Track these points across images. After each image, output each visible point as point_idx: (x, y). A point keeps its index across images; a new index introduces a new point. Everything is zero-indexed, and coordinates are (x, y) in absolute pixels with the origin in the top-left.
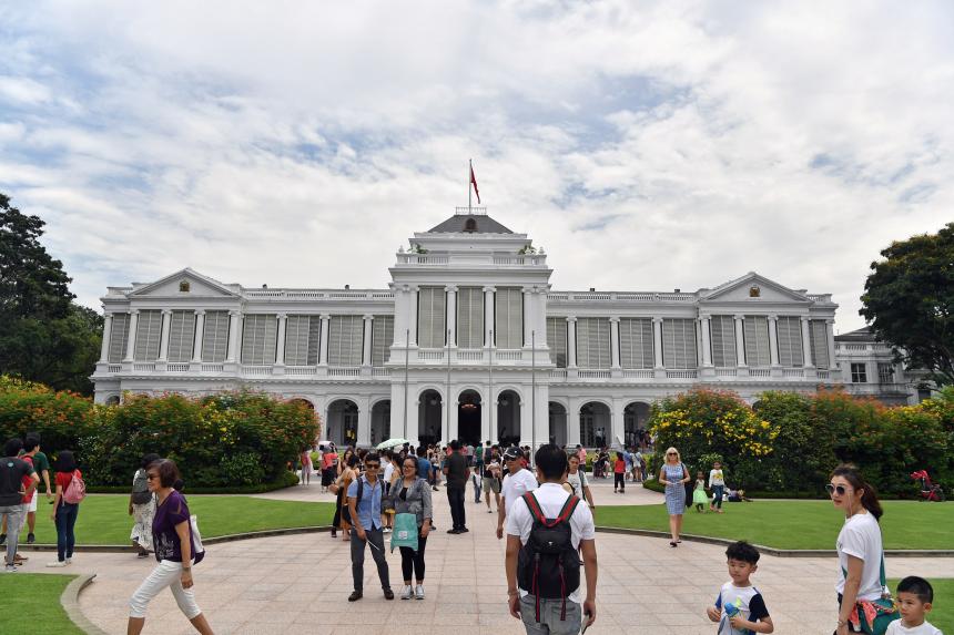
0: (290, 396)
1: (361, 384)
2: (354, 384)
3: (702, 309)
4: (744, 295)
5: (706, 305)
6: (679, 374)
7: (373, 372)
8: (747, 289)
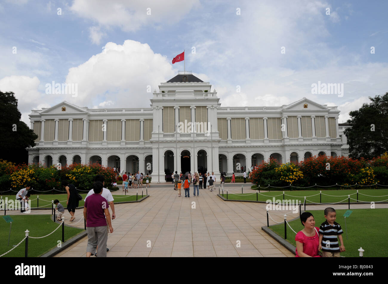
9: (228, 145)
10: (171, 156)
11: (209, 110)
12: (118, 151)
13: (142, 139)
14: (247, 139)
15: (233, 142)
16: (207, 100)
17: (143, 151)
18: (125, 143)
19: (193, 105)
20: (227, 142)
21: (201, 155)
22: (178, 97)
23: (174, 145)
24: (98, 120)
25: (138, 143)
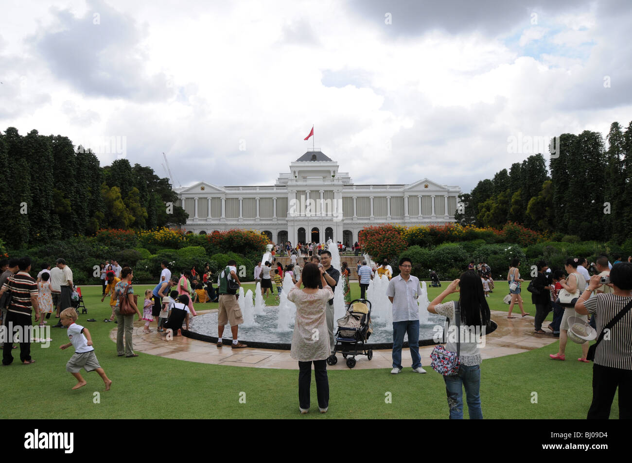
0: (247, 230)
1: (273, 225)
2: (270, 224)
3: (405, 193)
4: (422, 188)
5: (407, 191)
6: (397, 219)
7: (278, 220)
8: (423, 185)
9: (354, 222)
10: (302, 232)
11: (335, 194)
12: (253, 227)
13: (275, 216)
14: (371, 216)
15: (358, 219)
16: (334, 185)
17: (276, 227)
18: (259, 220)
19: (322, 190)
20: (352, 219)
21: (328, 232)
22: (309, 182)
23: (306, 223)
24: (234, 198)
25: (271, 220)
